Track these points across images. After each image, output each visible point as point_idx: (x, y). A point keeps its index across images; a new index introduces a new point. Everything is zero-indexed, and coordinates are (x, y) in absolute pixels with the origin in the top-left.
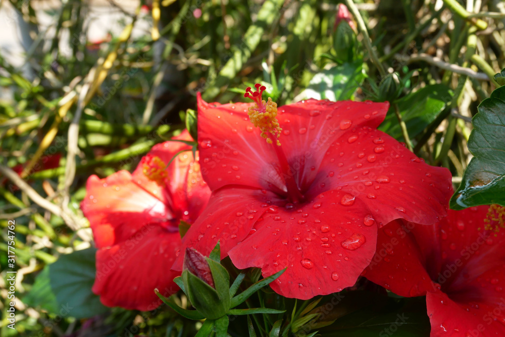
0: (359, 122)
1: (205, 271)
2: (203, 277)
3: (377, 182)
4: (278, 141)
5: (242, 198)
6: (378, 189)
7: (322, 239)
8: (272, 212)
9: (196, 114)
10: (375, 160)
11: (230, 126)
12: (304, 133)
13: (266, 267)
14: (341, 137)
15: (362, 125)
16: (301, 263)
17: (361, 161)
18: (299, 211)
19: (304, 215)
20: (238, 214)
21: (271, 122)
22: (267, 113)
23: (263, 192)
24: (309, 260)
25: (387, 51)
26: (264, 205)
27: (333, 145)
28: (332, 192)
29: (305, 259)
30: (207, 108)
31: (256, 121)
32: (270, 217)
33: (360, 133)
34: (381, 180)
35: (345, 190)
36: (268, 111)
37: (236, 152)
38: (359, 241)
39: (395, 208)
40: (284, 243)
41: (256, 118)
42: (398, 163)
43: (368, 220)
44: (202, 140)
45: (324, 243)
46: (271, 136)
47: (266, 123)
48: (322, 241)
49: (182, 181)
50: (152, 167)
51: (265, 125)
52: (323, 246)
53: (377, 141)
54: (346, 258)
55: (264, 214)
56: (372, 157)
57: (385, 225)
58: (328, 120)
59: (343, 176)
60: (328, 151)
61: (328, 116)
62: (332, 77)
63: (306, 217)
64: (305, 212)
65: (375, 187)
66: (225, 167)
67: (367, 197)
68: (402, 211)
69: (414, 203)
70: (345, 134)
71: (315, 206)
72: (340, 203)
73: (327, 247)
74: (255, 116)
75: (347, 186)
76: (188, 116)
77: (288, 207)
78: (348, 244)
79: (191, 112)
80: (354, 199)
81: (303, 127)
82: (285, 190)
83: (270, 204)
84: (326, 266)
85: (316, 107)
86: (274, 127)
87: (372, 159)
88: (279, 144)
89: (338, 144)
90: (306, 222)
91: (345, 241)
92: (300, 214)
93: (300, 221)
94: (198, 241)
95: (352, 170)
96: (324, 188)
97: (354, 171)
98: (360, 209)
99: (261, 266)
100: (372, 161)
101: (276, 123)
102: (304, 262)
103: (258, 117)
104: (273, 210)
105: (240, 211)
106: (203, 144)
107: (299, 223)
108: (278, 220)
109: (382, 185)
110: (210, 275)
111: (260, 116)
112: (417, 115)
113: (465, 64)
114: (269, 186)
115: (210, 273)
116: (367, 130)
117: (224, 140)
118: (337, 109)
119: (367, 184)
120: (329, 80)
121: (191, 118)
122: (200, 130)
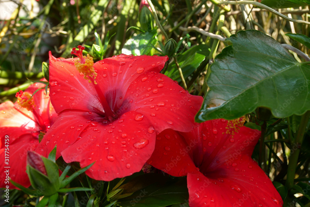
0: (148, 68)
1: (40, 165)
2: (39, 169)
3: (157, 106)
4: (95, 81)
5: (75, 117)
6: (158, 110)
7: (122, 142)
8: (93, 126)
9: (48, 65)
10: (157, 92)
11: (69, 72)
12: (115, 76)
13: (83, 161)
14: (137, 78)
15: (150, 71)
16: (107, 158)
17: (149, 92)
18: (110, 125)
19: (112, 127)
20: (72, 127)
21: (89, 70)
22: (86, 64)
23: (90, 113)
24: (112, 156)
25: (176, 24)
26: (88, 122)
27: (132, 83)
28: (130, 113)
29: (110, 155)
30: (55, 61)
31: (79, 69)
32: (92, 129)
33: (149, 75)
34: (160, 104)
35: (138, 111)
36: (86, 63)
37: (72, 89)
38: (145, 143)
39: (167, 122)
40: (97, 145)
41: (79, 67)
42: (171, 94)
43: (151, 129)
44: (51, 81)
45: (123, 145)
46: (90, 78)
47: (86, 70)
48: (122, 143)
49: (46, 107)
50: (23, 99)
51: (86, 72)
52: (122, 147)
53: (159, 80)
54: (136, 154)
55: (88, 127)
56: (155, 90)
57: (160, 132)
58: (130, 67)
59: (138, 102)
60: (129, 87)
61: (130, 65)
62: (138, 41)
63: (113, 128)
64: (113, 125)
65: (156, 109)
66: (66, 98)
67: (151, 115)
68: (170, 124)
69: (179, 118)
70: (139, 76)
71: (120, 121)
72: (135, 120)
73: (125, 147)
74: (78, 66)
75: (140, 108)
76: (43, 66)
77: (104, 122)
78: (138, 145)
79: (45, 64)
80: (143, 117)
81: (114, 72)
82: (104, 111)
83: (93, 121)
84: (122, 159)
85: (123, 59)
86: (92, 73)
87: (155, 91)
88: (96, 83)
89: (136, 82)
90: (113, 132)
91: (136, 143)
92: (110, 127)
93: (109, 131)
94: (46, 145)
95: (143, 99)
96: (127, 110)
97: (145, 99)
98: (146, 123)
99: (80, 160)
100: (155, 93)
101: (93, 70)
102: (109, 157)
103: (80, 67)
104: (94, 125)
105: (73, 126)
106: (52, 84)
107: (108, 133)
108: (96, 131)
109: (160, 107)
110: (44, 168)
111: (82, 65)
112: (189, 64)
113: (217, 32)
114: (94, 109)
115: (44, 166)
116: (154, 73)
117: (65, 81)
118: (136, 60)
119: (151, 107)
120: (137, 43)
121: (45, 67)
122: (51, 75)
